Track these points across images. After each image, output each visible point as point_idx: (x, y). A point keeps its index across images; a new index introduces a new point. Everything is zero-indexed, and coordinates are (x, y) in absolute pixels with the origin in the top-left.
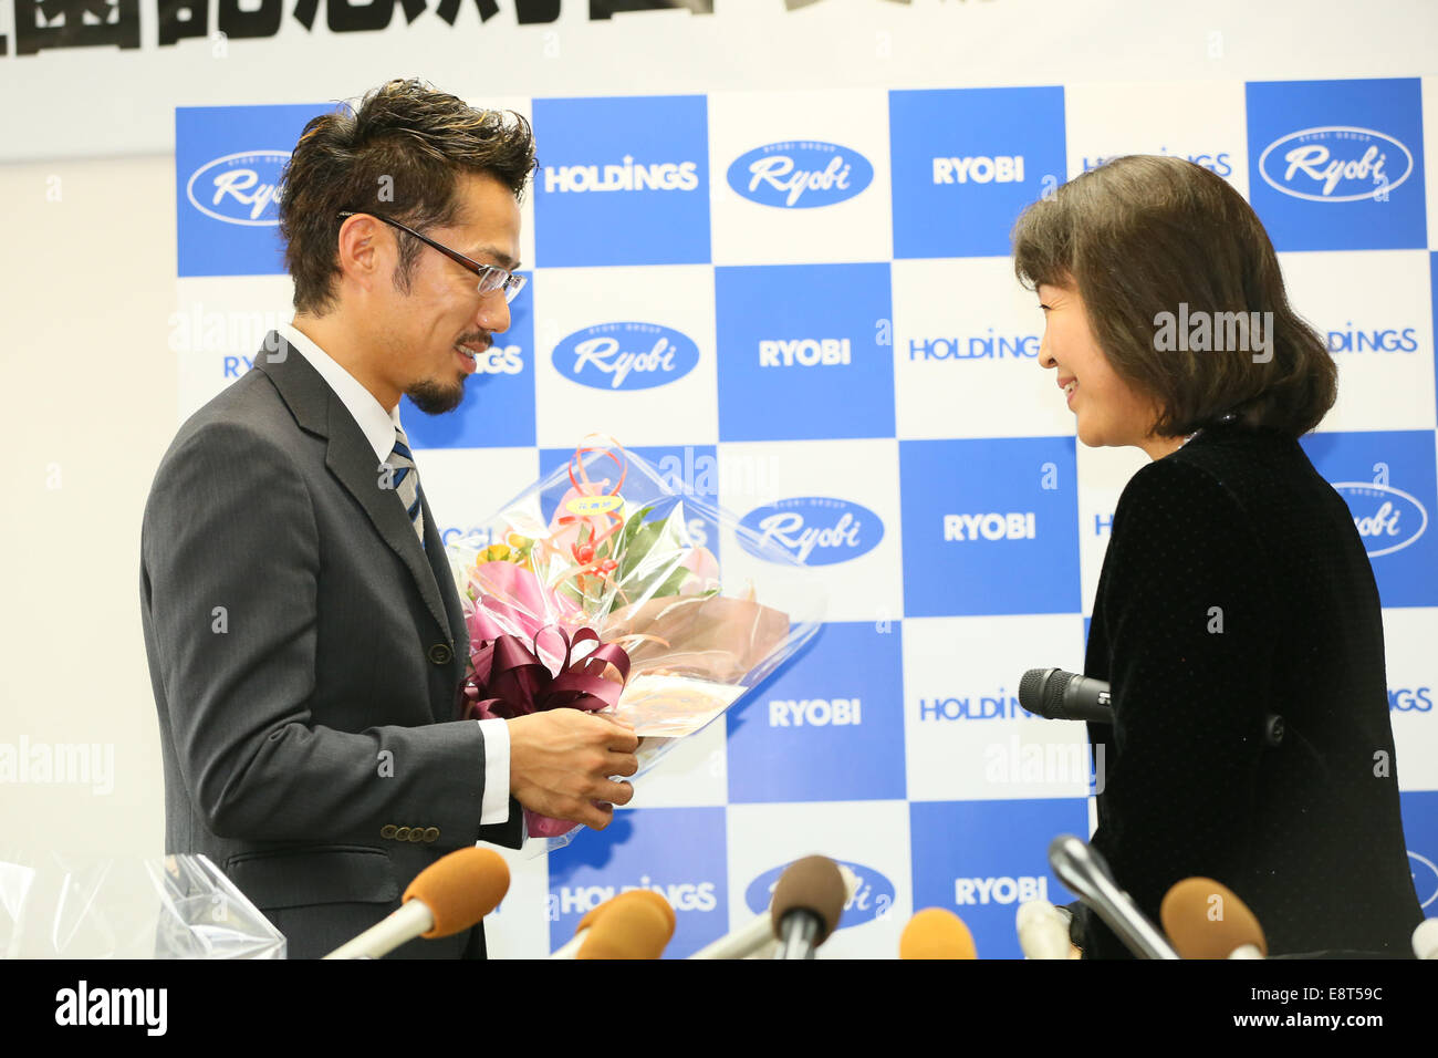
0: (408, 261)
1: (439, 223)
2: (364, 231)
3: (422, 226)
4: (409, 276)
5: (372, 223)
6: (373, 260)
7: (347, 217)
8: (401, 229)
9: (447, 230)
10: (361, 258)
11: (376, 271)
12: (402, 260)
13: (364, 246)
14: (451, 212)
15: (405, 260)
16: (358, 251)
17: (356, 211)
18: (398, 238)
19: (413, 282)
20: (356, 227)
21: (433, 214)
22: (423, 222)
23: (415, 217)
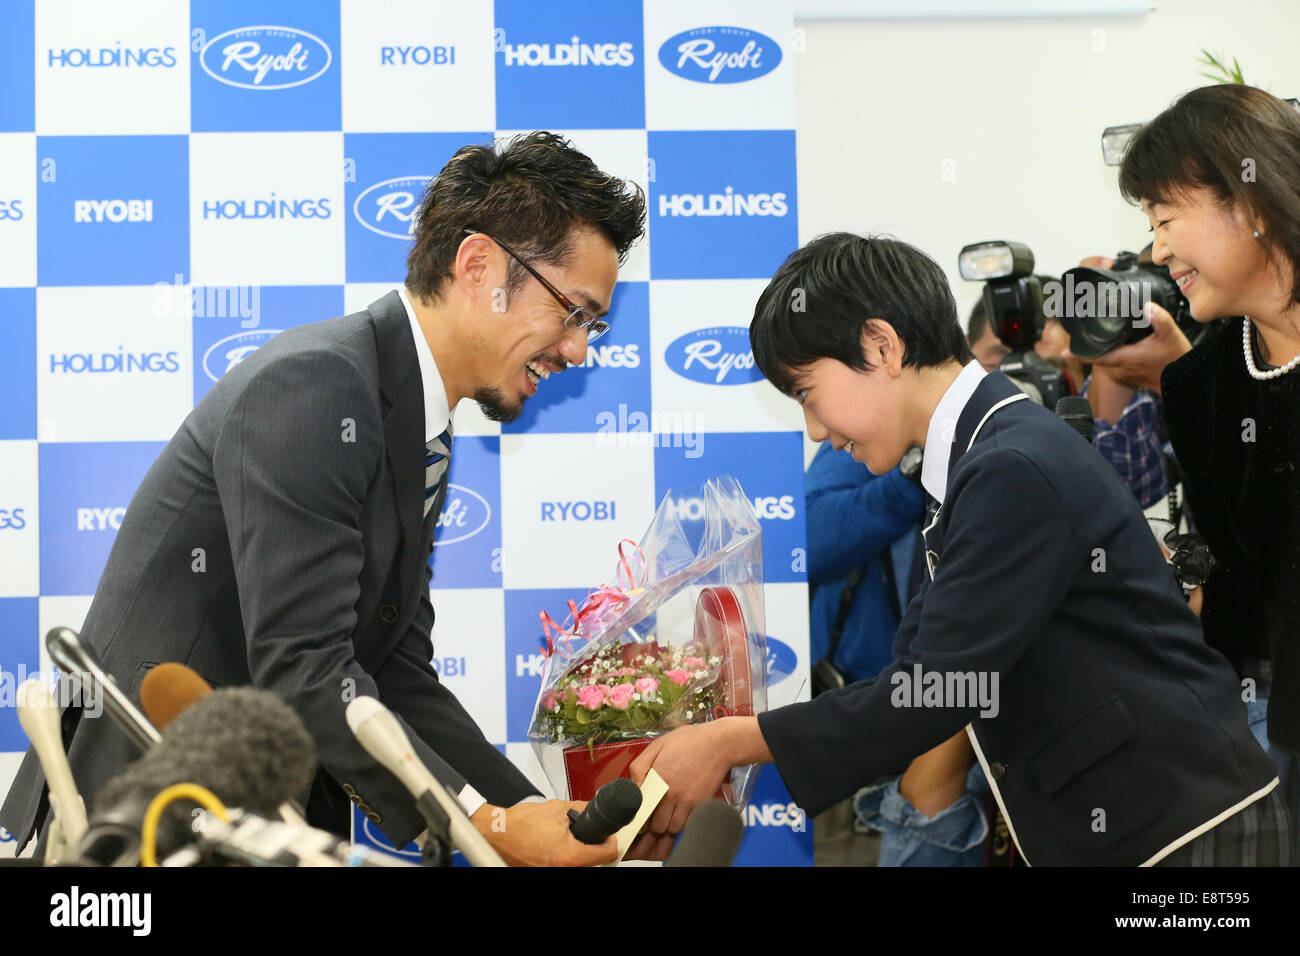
0: (514, 285)
1: (546, 260)
2: (481, 249)
3: (532, 258)
4: (511, 297)
5: (490, 245)
6: (483, 276)
7: (469, 234)
8: (514, 256)
9: (551, 267)
10: (472, 271)
11: (483, 285)
12: (508, 282)
13: (477, 261)
14: (559, 253)
15: (511, 283)
16: (470, 265)
17: (479, 230)
18: (509, 263)
19: (513, 303)
20: (474, 244)
21: (542, 251)
22: (533, 255)
23: (526, 249)
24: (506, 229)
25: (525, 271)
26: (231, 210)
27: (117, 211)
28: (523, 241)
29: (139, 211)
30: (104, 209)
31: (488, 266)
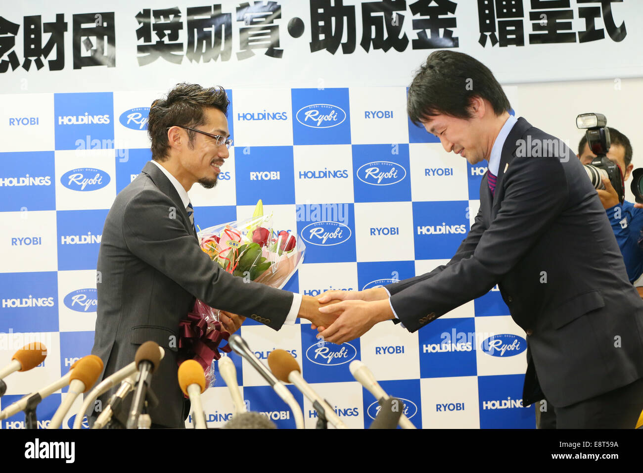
0: (192, 139)
1: (200, 124)
2: (176, 132)
4: (193, 144)
5: (178, 129)
6: (180, 141)
8: (187, 129)
10: (177, 141)
11: (182, 144)
12: (190, 139)
13: (176, 137)
14: (203, 121)
16: (175, 139)
17: (172, 126)
19: (194, 146)
20: (172, 131)
21: (197, 122)
22: (194, 125)
23: (191, 124)
24: (180, 121)
25: (194, 132)
26: (310, 175)
27: (266, 176)
28: (188, 123)
29: (275, 176)
30: (261, 175)
31: (181, 137)
